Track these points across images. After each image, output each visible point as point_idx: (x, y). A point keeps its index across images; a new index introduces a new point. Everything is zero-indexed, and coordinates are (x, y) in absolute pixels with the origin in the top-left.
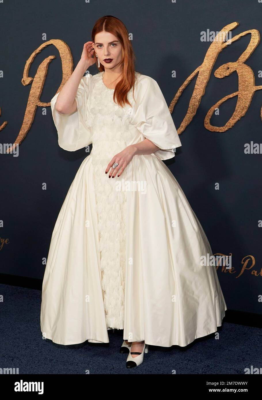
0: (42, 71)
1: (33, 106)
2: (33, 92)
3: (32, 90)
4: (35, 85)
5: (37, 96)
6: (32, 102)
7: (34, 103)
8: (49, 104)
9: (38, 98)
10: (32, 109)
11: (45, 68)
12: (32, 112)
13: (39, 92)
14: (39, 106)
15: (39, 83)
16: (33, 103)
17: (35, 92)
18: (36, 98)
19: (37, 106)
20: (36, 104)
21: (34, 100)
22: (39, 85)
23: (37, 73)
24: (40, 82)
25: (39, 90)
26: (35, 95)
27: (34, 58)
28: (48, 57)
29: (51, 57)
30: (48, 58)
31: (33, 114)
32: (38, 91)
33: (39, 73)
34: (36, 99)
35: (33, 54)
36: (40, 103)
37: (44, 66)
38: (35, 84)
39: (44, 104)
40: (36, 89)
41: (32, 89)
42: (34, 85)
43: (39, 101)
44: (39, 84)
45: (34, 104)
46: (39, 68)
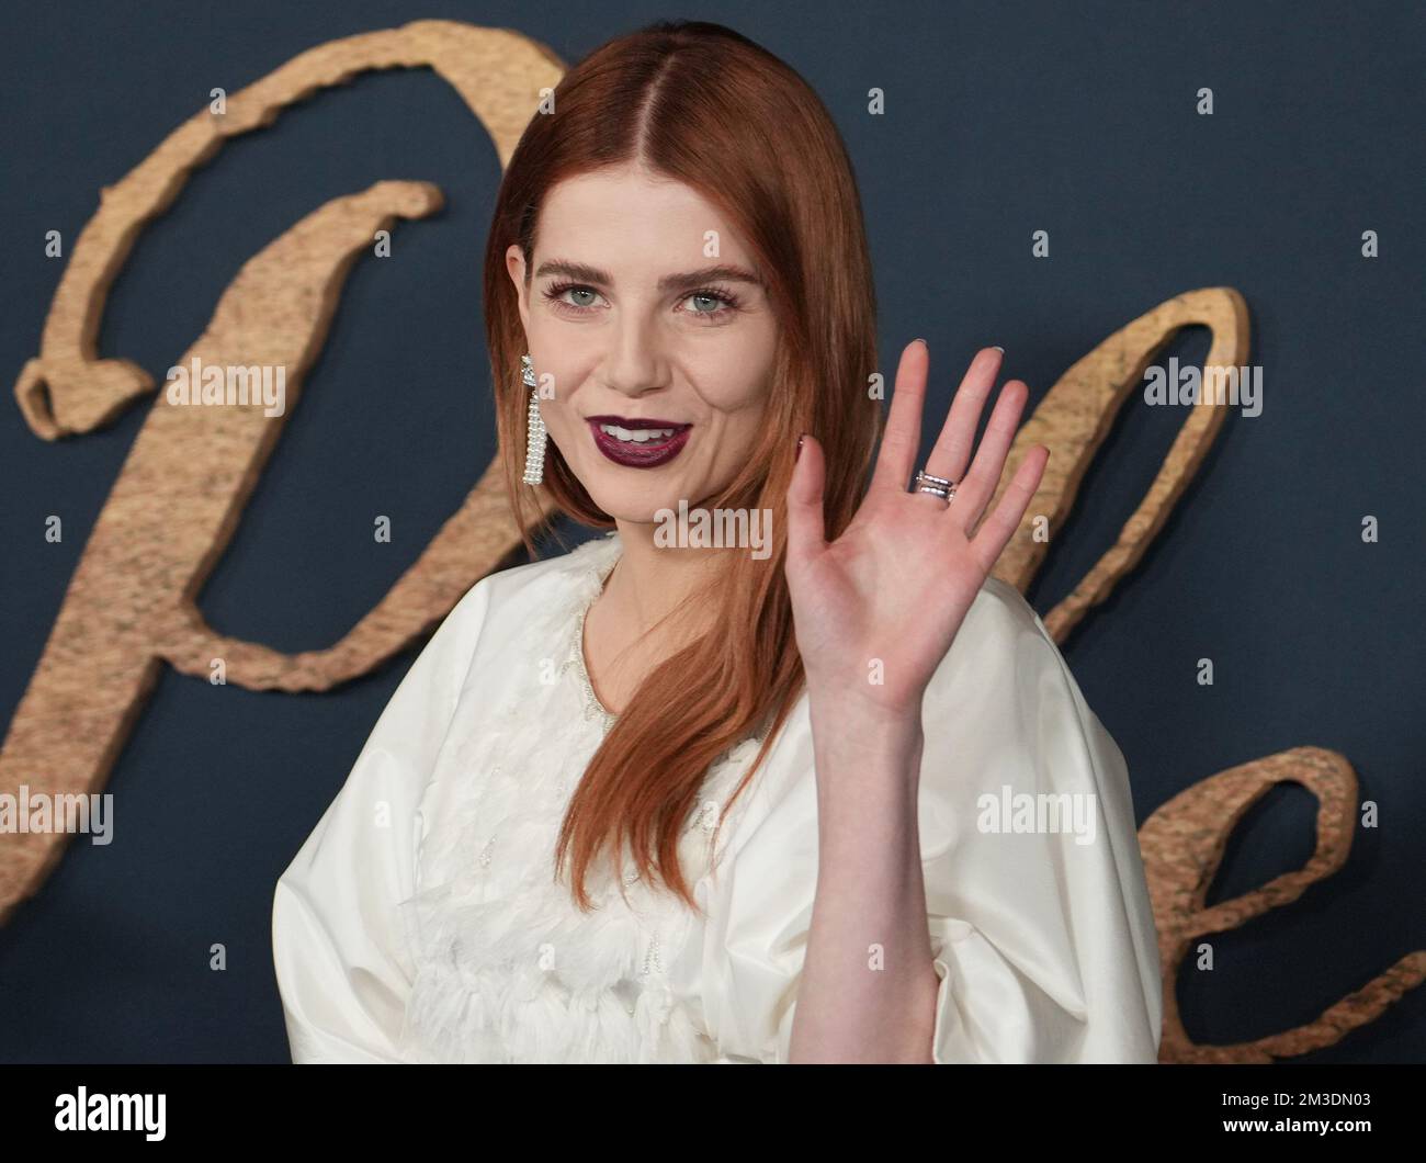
0: (276, 324)
1: (114, 656)
2: (134, 513)
3: (125, 496)
4: (176, 452)
5: (177, 563)
6: (110, 614)
7: (128, 637)
8: (312, 670)
9: (187, 591)
10: (105, 694)
11: (308, 292)
12: (96, 721)
13: (213, 526)
14: (186, 667)
15: (222, 442)
16: (123, 627)
17: (154, 525)
18: (167, 586)
19: (162, 668)
20: (148, 651)
21: (140, 603)
22: (214, 460)
23: (214, 327)
24: (228, 424)
25: (217, 510)
26: (154, 553)
27: (195, 176)
28: (358, 184)
29: (407, 198)
30: (358, 202)
31: (111, 749)
32: (203, 521)
33: (231, 336)
34: (161, 592)
35: (191, 140)
36: (203, 646)
37: (300, 275)
38: (180, 440)
39: (248, 658)
40: (178, 493)
41: (124, 485)
42: (152, 444)
43: (196, 615)
44: (224, 451)
45: (133, 646)
46: (240, 281)
